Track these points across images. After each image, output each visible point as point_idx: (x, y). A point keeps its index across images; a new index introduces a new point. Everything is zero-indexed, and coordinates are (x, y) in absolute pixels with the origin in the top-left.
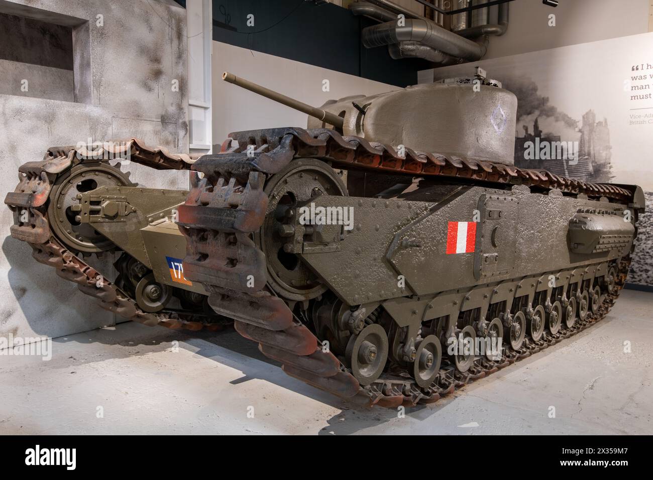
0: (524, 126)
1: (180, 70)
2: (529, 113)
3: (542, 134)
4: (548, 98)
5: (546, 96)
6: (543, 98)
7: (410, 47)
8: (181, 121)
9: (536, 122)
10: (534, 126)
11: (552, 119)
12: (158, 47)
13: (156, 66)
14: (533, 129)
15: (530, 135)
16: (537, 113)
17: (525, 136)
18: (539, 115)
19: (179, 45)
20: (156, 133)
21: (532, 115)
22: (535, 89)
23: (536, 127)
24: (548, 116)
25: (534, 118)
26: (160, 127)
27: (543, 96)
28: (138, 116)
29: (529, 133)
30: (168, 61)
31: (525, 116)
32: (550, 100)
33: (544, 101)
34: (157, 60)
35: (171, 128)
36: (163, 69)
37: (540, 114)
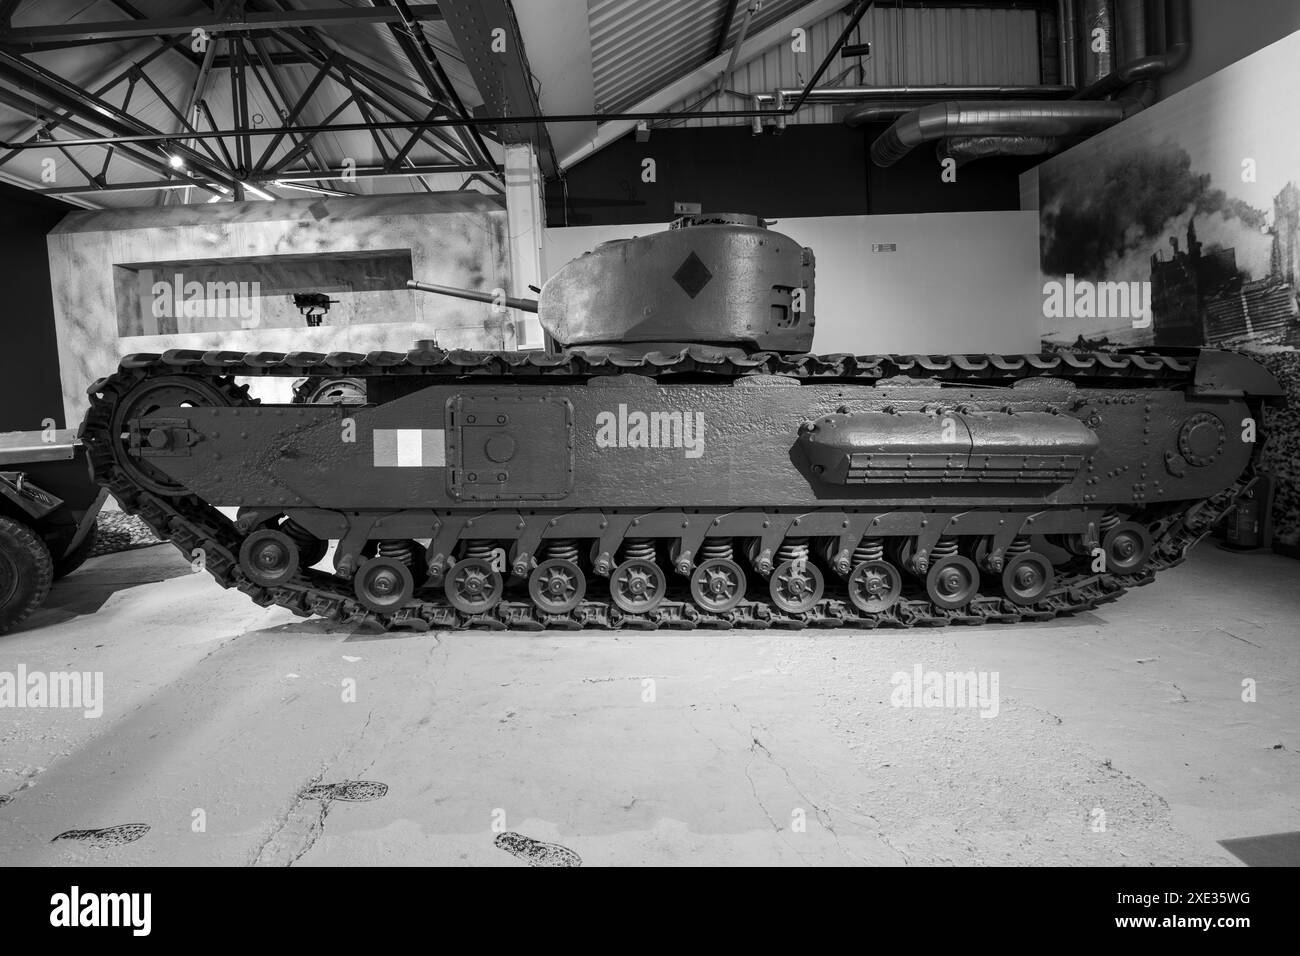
0: (1171, 238)
1: (503, 272)
2: (1178, 213)
3: (1202, 249)
4: (1209, 176)
5: (1206, 173)
6: (1201, 178)
7: (961, 146)
8: (506, 323)
9: (1191, 227)
10: (1188, 234)
11: (1218, 215)
12: (477, 256)
13: (476, 274)
14: (1186, 243)
15: (1182, 253)
16: (1191, 208)
17: (1174, 257)
18: (1196, 213)
19: (500, 247)
20: (479, 339)
21: (1184, 214)
22: (1186, 163)
23: (1191, 236)
24: (1211, 211)
25: (1187, 221)
26: (483, 333)
27: (1199, 174)
28: (460, 325)
29: (1180, 250)
30: (489, 268)
31: (1172, 220)
32: (1213, 178)
33: (1204, 181)
34: (477, 268)
35: (495, 332)
36: (484, 277)
37: (1198, 208)
